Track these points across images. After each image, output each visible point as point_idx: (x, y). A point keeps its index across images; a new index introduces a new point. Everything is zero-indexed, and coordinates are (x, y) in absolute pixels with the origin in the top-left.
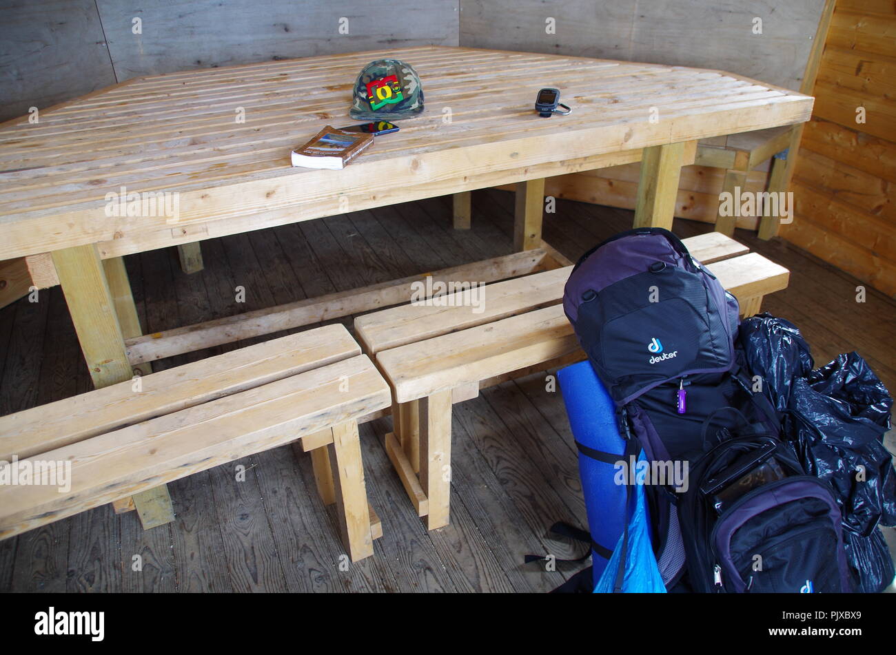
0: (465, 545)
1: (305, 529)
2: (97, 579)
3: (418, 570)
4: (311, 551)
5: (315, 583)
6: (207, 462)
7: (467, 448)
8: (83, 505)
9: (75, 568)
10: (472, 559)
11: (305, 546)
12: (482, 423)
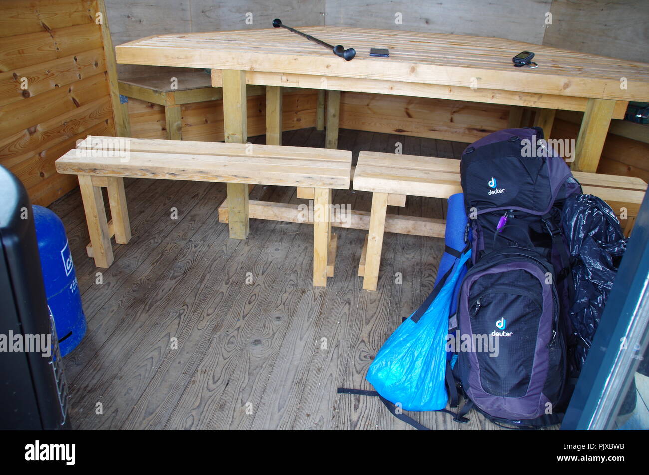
0: (377, 302)
1: (302, 264)
2: (198, 247)
3: (343, 301)
4: (297, 274)
5: (289, 285)
6: (246, 179)
7: (415, 265)
8: (187, 176)
9: (193, 240)
10: (376, 309)
11: (296, 271)
12: (434, 258)
